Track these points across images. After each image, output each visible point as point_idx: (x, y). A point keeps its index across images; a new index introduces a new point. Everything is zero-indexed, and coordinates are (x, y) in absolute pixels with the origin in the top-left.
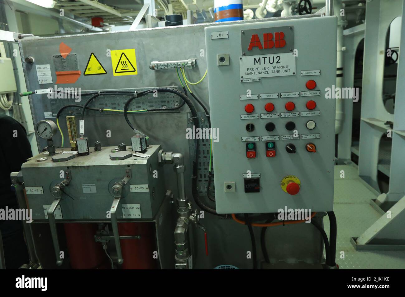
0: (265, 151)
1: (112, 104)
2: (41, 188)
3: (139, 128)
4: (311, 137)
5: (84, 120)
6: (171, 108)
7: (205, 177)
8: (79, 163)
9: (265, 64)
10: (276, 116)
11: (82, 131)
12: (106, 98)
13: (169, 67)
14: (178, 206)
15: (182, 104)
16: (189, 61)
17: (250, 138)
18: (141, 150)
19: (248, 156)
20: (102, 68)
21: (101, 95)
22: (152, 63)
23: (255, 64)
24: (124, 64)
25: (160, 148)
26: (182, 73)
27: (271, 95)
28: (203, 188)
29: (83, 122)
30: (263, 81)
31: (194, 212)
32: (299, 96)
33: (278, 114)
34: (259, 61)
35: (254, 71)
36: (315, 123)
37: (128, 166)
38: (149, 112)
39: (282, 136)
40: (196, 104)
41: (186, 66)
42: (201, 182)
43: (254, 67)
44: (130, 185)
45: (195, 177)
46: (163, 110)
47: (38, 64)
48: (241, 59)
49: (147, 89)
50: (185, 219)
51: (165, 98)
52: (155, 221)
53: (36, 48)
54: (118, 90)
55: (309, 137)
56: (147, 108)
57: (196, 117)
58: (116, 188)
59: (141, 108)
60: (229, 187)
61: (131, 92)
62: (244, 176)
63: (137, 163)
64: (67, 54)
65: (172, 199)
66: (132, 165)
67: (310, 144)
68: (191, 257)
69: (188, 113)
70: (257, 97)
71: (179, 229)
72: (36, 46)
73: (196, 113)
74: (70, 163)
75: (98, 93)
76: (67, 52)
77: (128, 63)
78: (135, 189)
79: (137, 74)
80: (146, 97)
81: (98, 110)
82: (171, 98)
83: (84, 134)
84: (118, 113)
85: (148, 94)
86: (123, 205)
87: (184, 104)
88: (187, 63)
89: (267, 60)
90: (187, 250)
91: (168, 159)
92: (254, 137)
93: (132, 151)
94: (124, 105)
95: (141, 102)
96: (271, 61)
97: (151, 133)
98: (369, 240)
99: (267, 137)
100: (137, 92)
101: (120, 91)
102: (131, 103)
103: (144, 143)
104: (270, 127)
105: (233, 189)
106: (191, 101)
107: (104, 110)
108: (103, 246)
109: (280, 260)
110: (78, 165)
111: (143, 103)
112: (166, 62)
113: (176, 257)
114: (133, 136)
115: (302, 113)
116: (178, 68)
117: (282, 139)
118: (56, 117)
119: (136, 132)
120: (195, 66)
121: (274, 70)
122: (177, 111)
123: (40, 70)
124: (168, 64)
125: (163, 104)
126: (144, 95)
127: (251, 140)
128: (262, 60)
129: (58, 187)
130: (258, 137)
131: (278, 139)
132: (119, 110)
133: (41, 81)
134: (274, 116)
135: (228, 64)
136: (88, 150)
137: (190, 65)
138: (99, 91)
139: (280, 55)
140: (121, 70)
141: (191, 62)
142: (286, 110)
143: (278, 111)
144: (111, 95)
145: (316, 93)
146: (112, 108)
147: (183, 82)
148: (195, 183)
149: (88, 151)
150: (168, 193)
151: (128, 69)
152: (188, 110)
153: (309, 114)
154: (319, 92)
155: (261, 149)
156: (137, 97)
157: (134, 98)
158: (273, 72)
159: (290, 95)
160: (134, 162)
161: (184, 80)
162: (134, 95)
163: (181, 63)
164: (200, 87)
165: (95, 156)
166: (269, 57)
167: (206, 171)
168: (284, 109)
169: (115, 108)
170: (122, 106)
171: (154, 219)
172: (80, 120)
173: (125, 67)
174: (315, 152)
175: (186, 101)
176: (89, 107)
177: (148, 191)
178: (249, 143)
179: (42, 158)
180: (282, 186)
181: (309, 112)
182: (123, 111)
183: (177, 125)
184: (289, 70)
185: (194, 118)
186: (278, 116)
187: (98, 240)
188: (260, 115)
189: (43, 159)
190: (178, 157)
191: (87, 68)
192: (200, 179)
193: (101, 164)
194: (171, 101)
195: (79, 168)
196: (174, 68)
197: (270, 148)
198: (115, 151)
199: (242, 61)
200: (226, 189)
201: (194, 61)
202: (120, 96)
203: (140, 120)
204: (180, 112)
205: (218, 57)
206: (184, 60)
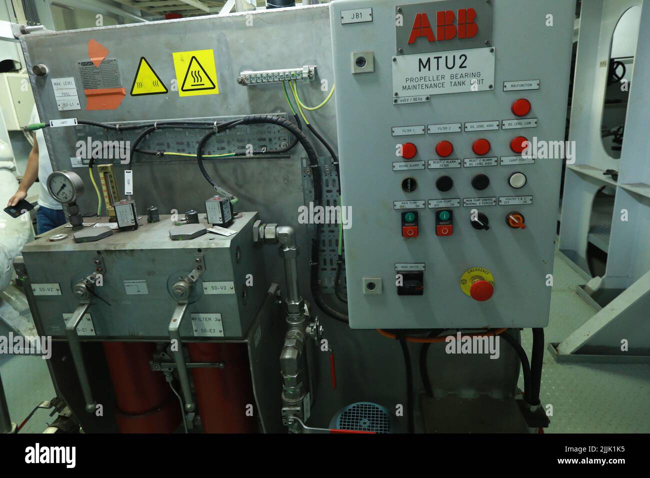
0: (435, 226)
1: (178, 143)
2: (57, 286)
3: (224, 183)
4: (516, 201)
5: (131, 171)
6: (275, 150)
7: (332, 264)
8: (117, 244)
9: (438, 69)
10: (456, 165)
11: (129, 189)
12: (167, 134)
13: (269, 80)
14: (288, 311)
15: (293, 142)
16: (305, 70)
17: (409, 202)
18: (222, 222)
19: (404, 234)
20: (159, 82)
21: (158, 128)
22: (241, 73)
23: (420, 71)
24: (196, 76)
25: (256, 218)
26: (293, 90)
27: (447, 126)
28: (328, 280)
29: (131, 174)
30: (433, 101)
31: (314, 321)
32: (497, 128)
33: (459, 161)
34: (428, 64)
35: (419, 83)
36: (526, 178)
37: (200, 250)
38: (239, 157)
39: (465, 200)
40: (316, 144)
41: (299, 77)
42: (325, 271)
43: (419, 75)
44: (203, 283)
45: (315, 264)
46: (262, 153)
47: (55, 77)
48: (395, 60)
49: (235, 118)
50: (298, 334)
51: (265, 133)
52: (247, 341)
53: (51, 49)
54: (187, 120)
55: (512, 202)
56: (234, 151)
57: (316, 166)
58: (179, 288)
59: (225, 150)
60: (371, 286)
61: (209, 124)
62: (396, 267)
63: (213, 246)
64: (102, 58)
65: (279, 298)
66: (206, 249)
67: (514, 213)
68: (308, 395)
69: (304, 158)
70: (423, 130)
71: (288, 351)
72: (49, 46)
73: (317, 159)
74: (102, 245)
75: (153, 125)
76: (102, 56)
77: (202, 74)
78: (211, 288)
79: (218, 93)
80: (233, 131)
81: (155, 154)
82: (275, 133)
83: (132, 194)
84: (189, 159)
85: (236, 126)
86: (193, 315)
87: (296, 143)
88: (301, 73)
89: (442, 61)
90: (301, 384)
91: (270, 236)
92: (415, 201)
93: (208, 223)
94: (197, 146)
95: (226, 140)
96: (450, 64)
97: (243, 192)
98: (576, 349)
99: (438, 202)
100: (217, 124)
101: (190, 122)
102: (208, 142)
103: (227, 211)
104: (445, 184)
105: (377, 290)
106: (308, 139)
107: (165, 153)
108: (167, 378)
109: (449, 393)
110: (115, 248)
111: (229, 143)
112: (264, 72)
113: (283, 396)
114: (210, 198)
115: (502, 159)
116: (286, 82)
117: (465, 205)
118: (88, 166)
119: (217, 191)
120: (314, 79)
121: (454, 81)
122: (285, 156)
123: (58, 86)
124: (267, 74)
125: (263, 143)
126: (230, 128)
127: (410, 205)
128: (433, 62)
129: (84, 286)
130: (423, 202)
131: (458, 205)
132: (189, 153)
133: (61, 106)
134: (451, 165)
135: (371, 70)
136: (136, 222)
137: (305, 75)
138: (155, 122)
139: (466, 52)
140: (192, 86)
141: (307, 71)
142: (473, 153)
143: (459, 156)
144: (175, 129)
145: (530, 123)
146: (179, 151)
147: (295, 107)
148: (315, 273)
149: (134, 224)
150: (272, 289)
151: (204, 85)
152: (304, 154)
153: (514, 160)
154: (535, 120)
155: (428, 222)
156: (218, 132)
157: (214, 133)
158: (453, 84)
159: (481, 126)
160: (209, 243)
161: (295, 103)
162: (212, 128)
163: (290, 72)
164: (322, 114)
165: (146, 231)
166: (446, 57)
167: (333, 254)
168: (469, 151)
169: (183, 151)
170: (193, 147)
171: (245, 337)
172: (125, 171)
173: (198, 82)
174: (523, 228)
175: (299, 139)
176: (141, 148)
177: (233, 292)
178: (408, 212)
179: (58, 236)
180: (462, 285)
181: (514, 158)
182: (196, 155)
183: (285, 179)
184: (481, 81)
185: (313, 166)
186: (460, 163)
187: (156, 368)
188: (427, 163)
189: (61, 236)
190: (286, 232)
191: (136, 84)
192: (324, 267)
193: (153, 246)
194: (275, 138)
195: (117, 252)
196: (279, 82)
197: (442, 221)
198: (181, 222)
199: (396, 64)
200: (366, 290)
201: (312, 69)
202: (190, 130)
203: (226, 171)
204: (289, 157)
205: (354, 58)
206: (296, 68)
